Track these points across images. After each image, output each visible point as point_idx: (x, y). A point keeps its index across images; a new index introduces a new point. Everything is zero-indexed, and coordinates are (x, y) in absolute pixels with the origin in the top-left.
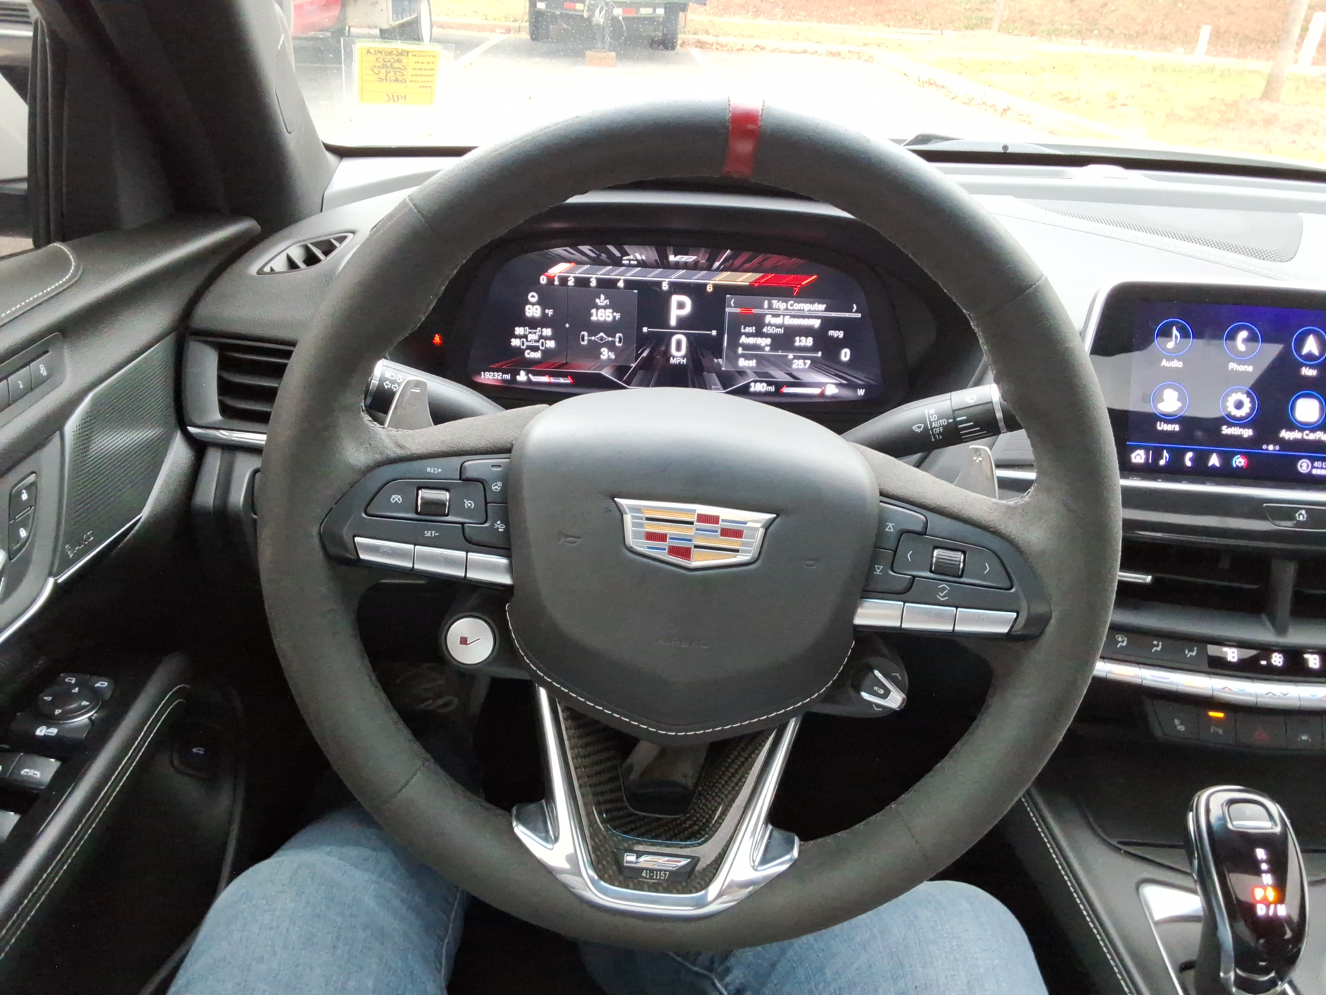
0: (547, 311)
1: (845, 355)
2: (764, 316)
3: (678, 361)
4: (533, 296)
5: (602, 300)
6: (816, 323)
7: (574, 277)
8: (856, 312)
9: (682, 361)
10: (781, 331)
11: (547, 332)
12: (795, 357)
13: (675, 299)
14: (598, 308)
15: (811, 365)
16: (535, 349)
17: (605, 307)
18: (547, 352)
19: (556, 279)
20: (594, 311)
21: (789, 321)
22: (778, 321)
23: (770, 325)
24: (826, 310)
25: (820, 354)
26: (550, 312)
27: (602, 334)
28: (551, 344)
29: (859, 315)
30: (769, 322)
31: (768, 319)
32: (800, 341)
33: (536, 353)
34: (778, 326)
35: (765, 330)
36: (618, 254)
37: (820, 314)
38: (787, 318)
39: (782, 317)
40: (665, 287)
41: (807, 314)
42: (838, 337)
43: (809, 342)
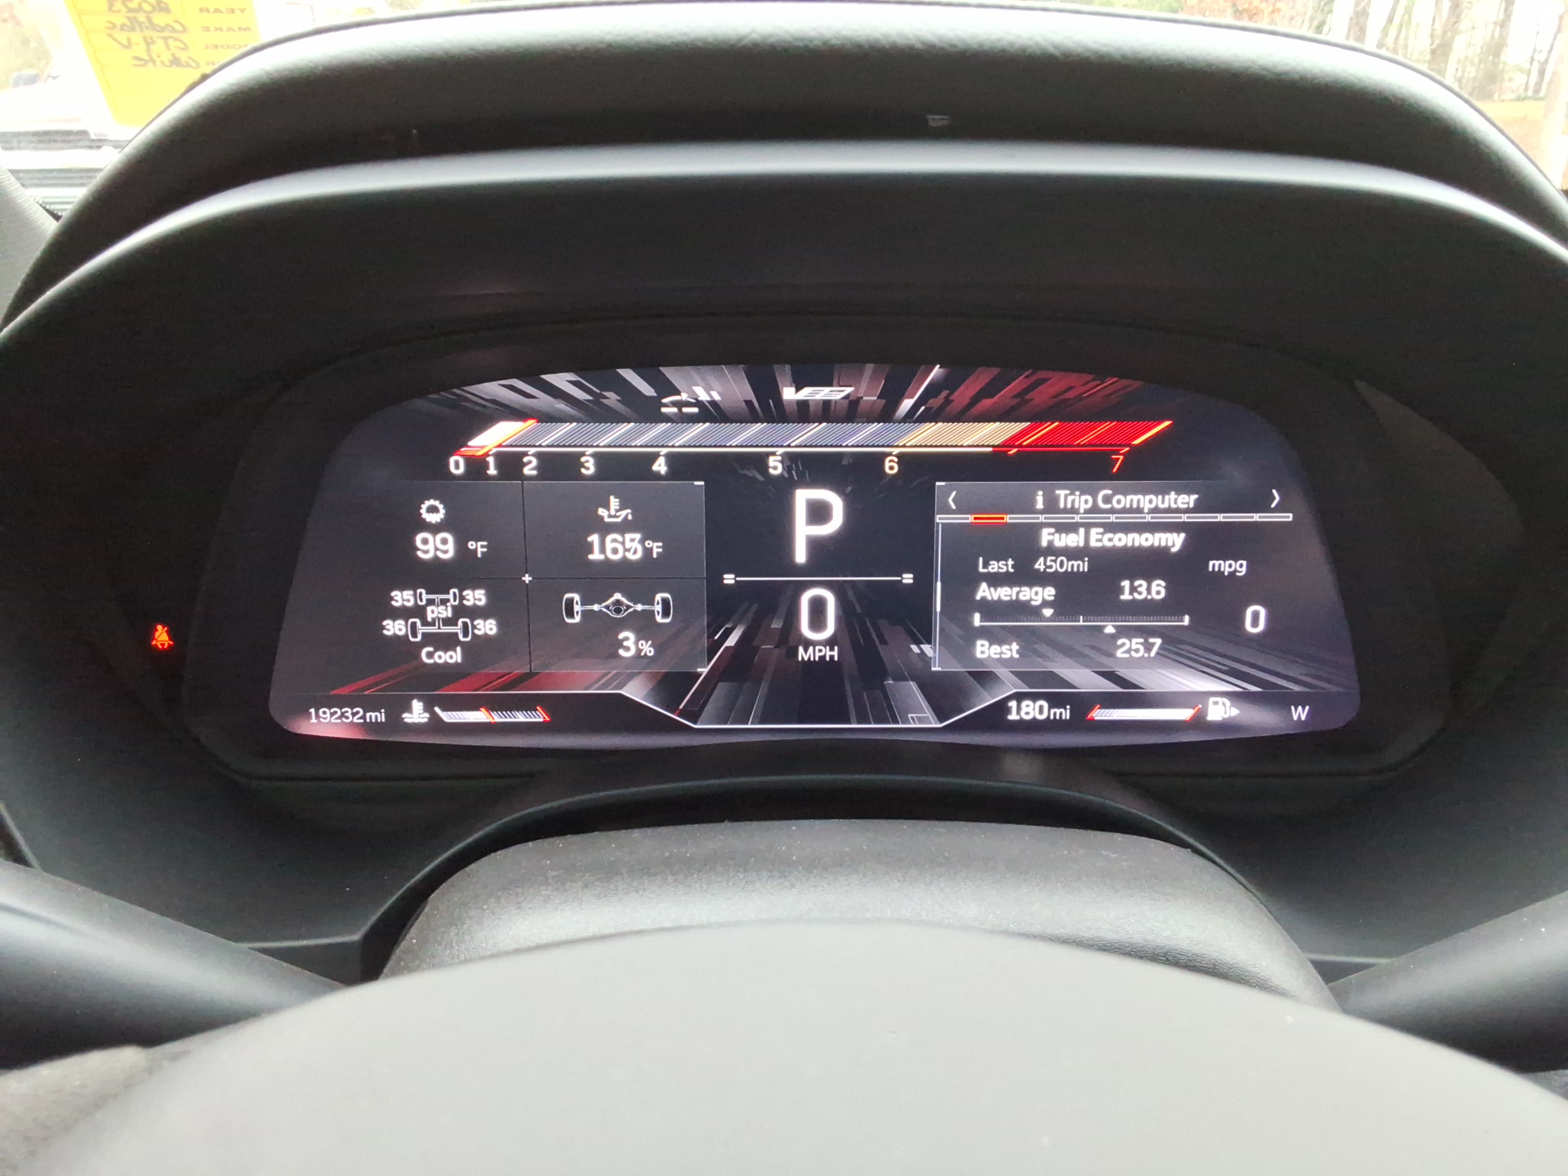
0: (471, 545)
1: (1255, 619)
2: (1036, 528)
3: (818, 654)
4: (433, 510)
5: (613, 510)
6: (1175, 541)
7: (538, 455)
8: (1278, 509)
9: (829, 653)
10: (1083, 566)
11: (476, 597)
12: (1123, 632)
13: (802, 497)
14: (605, 529)
15: (1161, 648)
16: (446, 642)
17: (623, 528)
18: (478, 648)
19: (491, 460)
20: (594, 538)
21: (1099, 539)
22: (1073, 540)
23: (1051, 551)
24: (1198, 508)
25: (1186, 620)
26: (479, 547)
27: (618, 596)
28: (487, 627)
29: (1289, 517)
30: (1050, 543)
31: (1046, 537)
32: (1133, 589)
33: (450, 653)
34: (1072, 554)
35: (1040, 565)
36: (647, 390)
37: (1184, 518)
38: (1095, 533)
39: (1082, 531)
40: (776, 467)
41: (1148, 518)
42: (1232, 574)
43: (1158, 590)
